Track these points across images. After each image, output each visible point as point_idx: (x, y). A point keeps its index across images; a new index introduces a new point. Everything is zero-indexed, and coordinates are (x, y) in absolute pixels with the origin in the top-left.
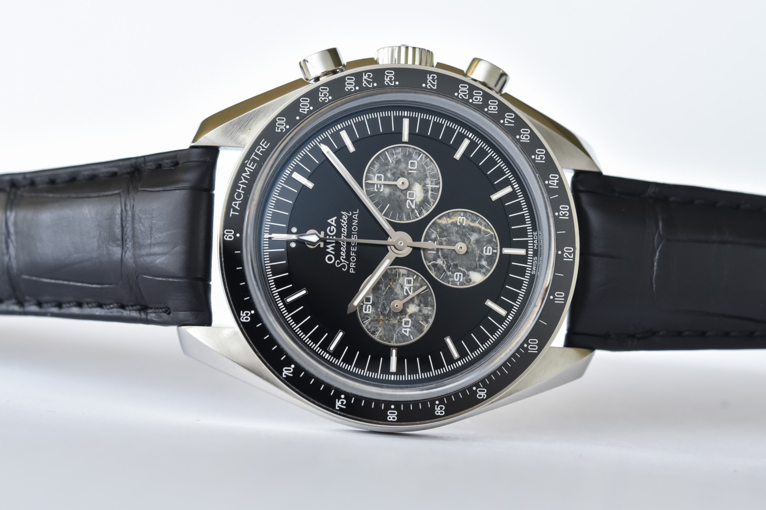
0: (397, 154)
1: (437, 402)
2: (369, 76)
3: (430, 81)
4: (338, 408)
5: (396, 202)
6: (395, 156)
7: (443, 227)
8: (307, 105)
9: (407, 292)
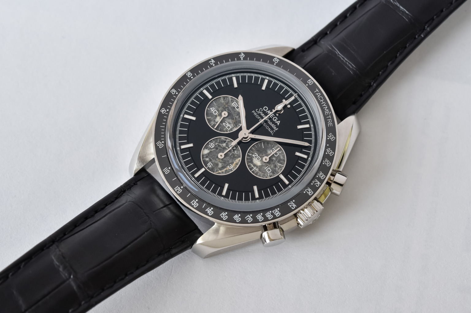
0: (279, 169)
1: (177, 93)
2: (318, 185)
3: (293, 204)
4: (211, 60)
5: (261, 151)
6: (278, 167)
7: (235, 158)
8: (329, 153)
9: (226, 123)
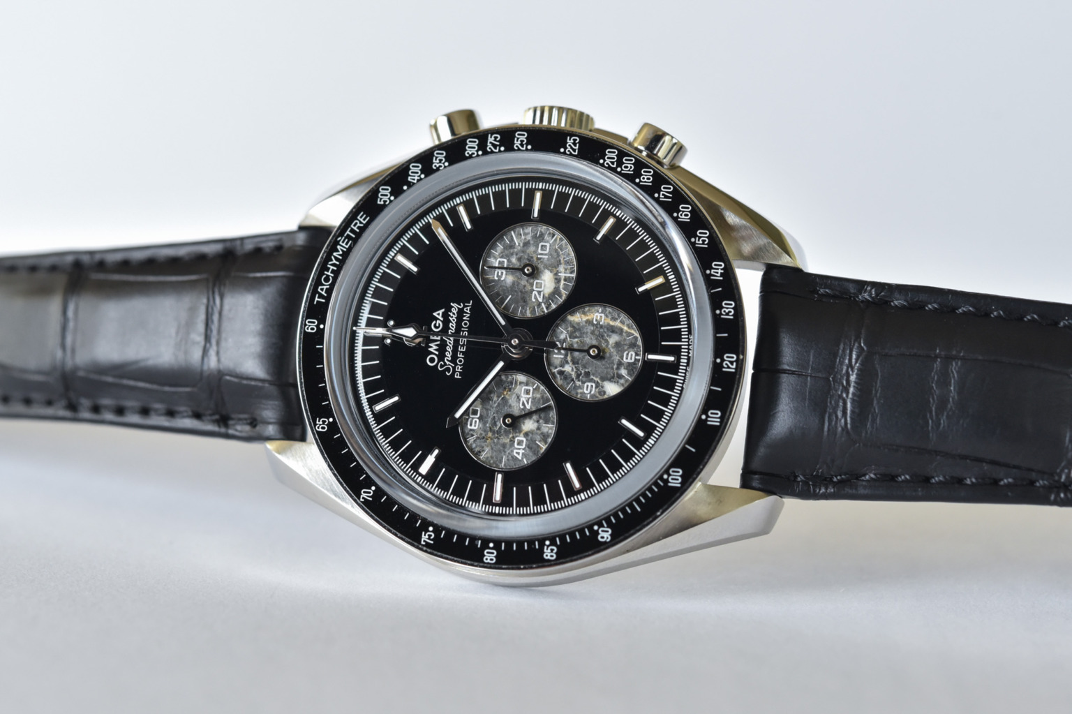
1: (547, 543)
2: (496, 138)
3: (570, 145)
4: (424, 543)
5: (520, 294)
6: (523, 237)
7: (577, 326)
8: (417, 173)
9: (523, 404)
